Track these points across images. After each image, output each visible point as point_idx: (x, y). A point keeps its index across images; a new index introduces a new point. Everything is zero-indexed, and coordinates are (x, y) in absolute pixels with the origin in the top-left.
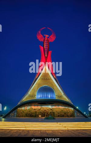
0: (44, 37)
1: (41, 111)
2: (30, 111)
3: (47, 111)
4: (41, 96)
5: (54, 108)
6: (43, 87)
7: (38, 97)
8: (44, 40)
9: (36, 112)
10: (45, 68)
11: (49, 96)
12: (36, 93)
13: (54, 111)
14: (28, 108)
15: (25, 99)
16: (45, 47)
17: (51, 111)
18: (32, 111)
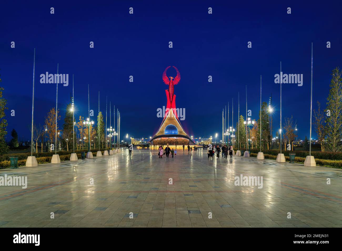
0: (170, 79)
1: (168, 141)
2: (160, 141)
3: (173, 141)
4: (168, 132)
5: (178, 139)
6: (169, 126)
7: (166, 133)
8: (169, 83)
9: (165, 141)
10: (171, 111)
11: (173, 133)
12: (165, 130)
13: (178, 141)
14: (159, 139)
15: (157, 134)
16: (170, 92)
17: (176, 141)
18: (162, 141)
